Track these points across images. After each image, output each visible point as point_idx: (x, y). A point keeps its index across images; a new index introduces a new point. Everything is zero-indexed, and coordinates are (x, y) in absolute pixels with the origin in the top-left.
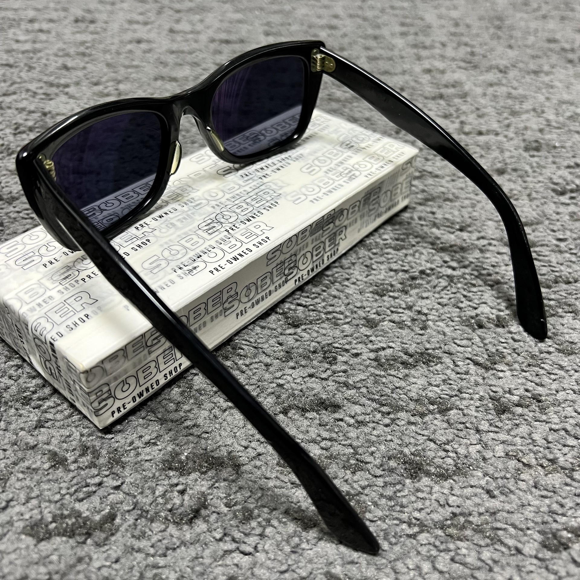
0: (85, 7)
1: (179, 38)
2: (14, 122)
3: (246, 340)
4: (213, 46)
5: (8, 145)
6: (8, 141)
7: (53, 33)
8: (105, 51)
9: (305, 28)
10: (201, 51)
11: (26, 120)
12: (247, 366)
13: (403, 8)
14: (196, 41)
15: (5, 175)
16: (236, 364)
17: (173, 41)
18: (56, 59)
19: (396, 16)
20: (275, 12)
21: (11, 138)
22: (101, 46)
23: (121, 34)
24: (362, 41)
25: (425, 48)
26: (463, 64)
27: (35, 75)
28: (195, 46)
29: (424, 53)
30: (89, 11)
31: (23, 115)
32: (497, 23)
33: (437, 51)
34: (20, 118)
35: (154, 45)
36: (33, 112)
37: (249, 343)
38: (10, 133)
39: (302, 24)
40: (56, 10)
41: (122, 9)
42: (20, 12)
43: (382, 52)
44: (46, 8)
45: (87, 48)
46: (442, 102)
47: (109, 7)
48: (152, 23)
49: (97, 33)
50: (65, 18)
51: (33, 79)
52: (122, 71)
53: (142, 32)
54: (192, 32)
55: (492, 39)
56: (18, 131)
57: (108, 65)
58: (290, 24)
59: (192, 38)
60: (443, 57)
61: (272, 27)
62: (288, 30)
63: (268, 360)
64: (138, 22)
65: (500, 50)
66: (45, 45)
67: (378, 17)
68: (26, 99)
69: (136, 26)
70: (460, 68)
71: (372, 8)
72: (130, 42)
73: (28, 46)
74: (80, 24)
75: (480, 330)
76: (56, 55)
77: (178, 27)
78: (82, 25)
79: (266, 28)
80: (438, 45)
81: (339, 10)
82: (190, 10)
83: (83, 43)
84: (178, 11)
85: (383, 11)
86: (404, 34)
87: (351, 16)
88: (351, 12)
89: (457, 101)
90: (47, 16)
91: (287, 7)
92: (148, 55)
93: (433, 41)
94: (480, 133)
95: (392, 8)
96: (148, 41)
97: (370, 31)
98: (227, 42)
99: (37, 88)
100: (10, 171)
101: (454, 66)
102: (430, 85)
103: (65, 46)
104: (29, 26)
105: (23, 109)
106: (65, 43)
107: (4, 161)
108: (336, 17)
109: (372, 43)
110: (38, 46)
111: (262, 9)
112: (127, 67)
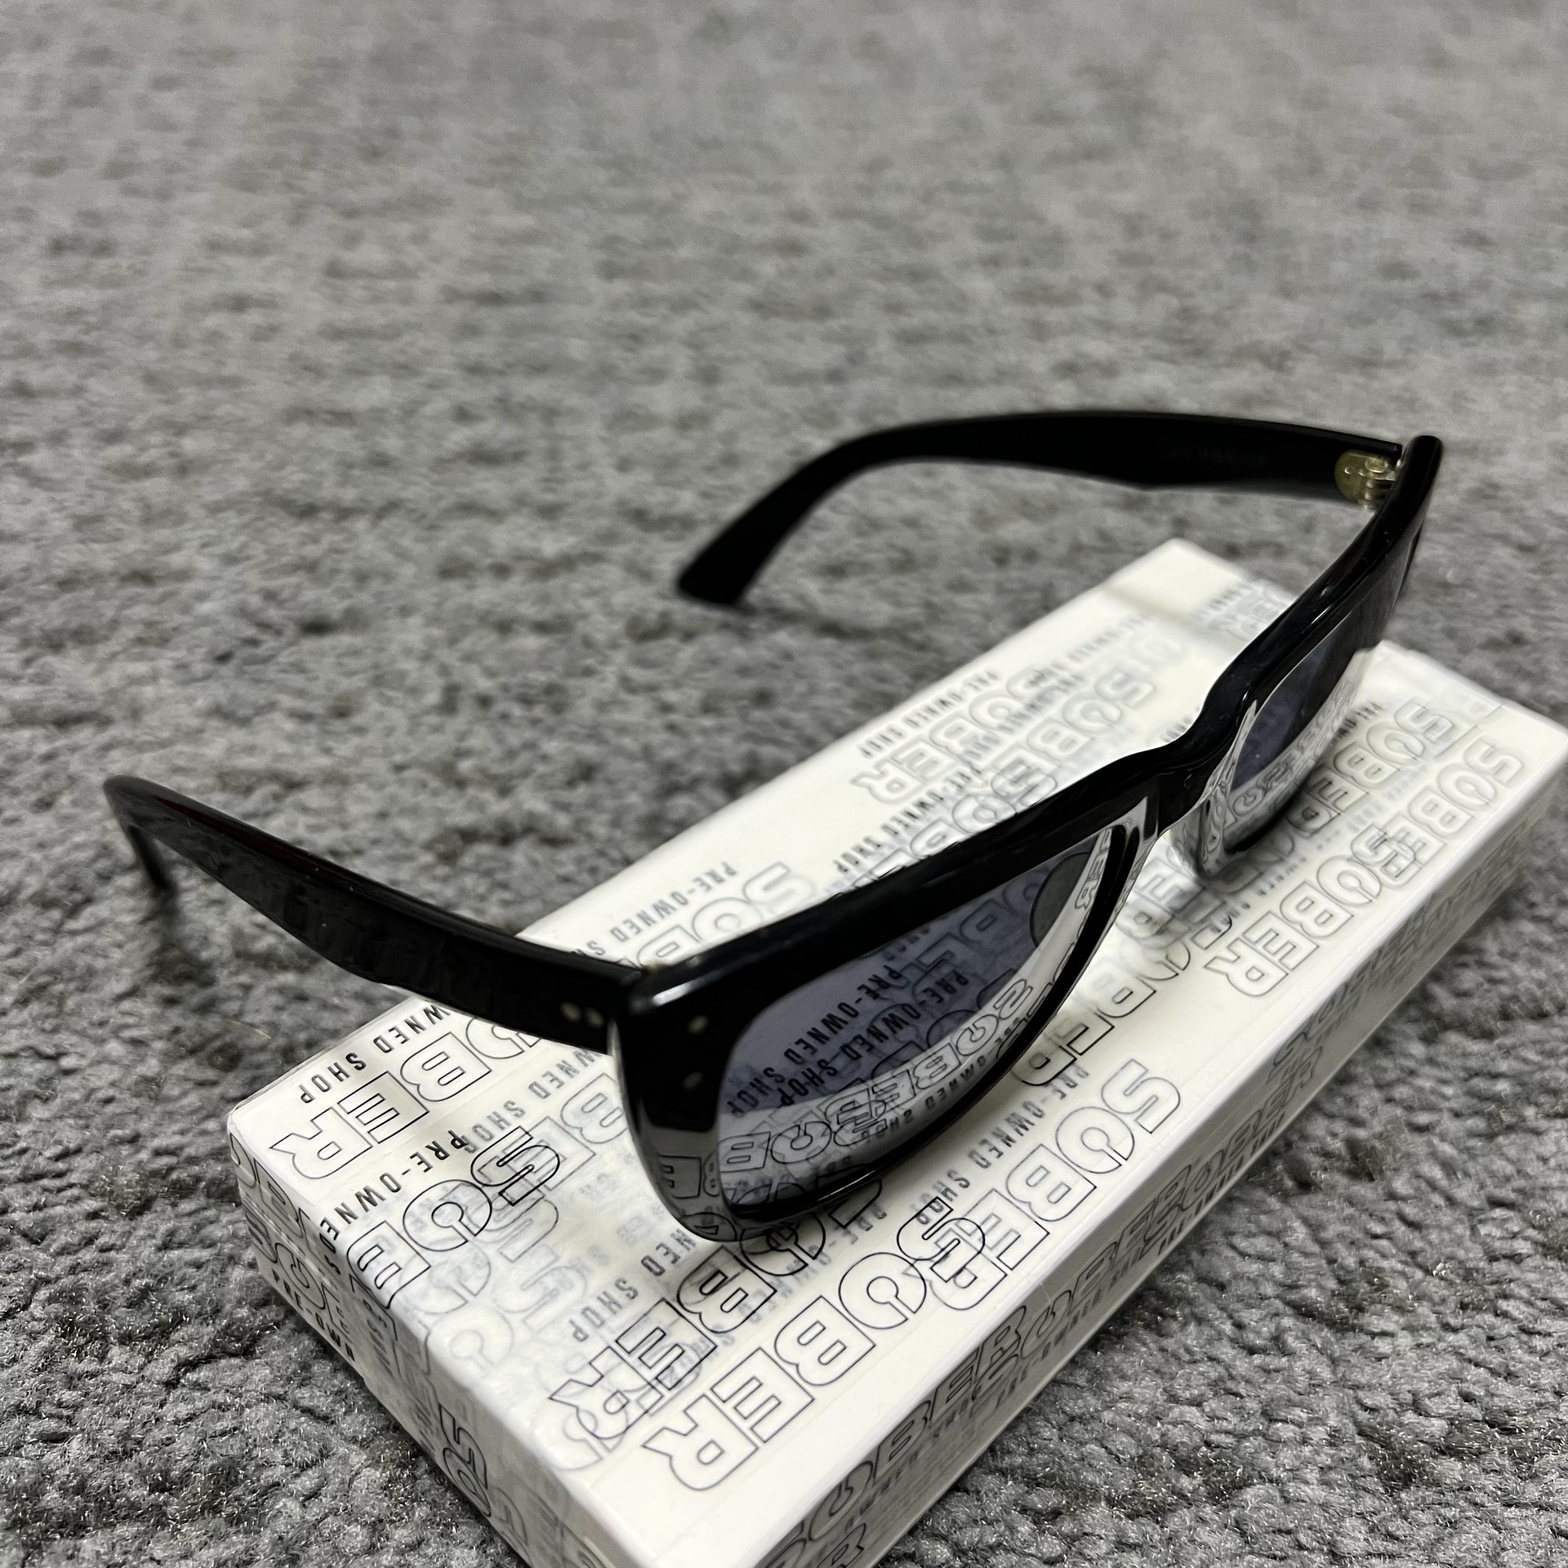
0: (83, 207)
1: (356, 290)
4: (456, 312)
8: (143, 337)
9: (713, 252)
10: (419, 328)
13: (983, 189)
14: (406, 300)
17: (339, 300)
19: (966, 211)
20: (628, 209)
22: (128, 323)
23: (187, 285)
24: (881, 287)
25: (1053, 300)
26: (1162, 347)
28: (401, 313)
29: (1054, 315)
30: (91, 217)
32: (1244, 225)
33: (1087, 310)
35: (285, 316)
39: (706, 242)
41: (189, 211)
43: (934, 317)
45: (89, 329)
47: (150, 206)
48: (277, 248)
49: (117, 283)
50: (24, 239)
52: (191, 397)
53: (247, 277)
54: (392, 273)
55: (1233, 270)
57: (151, 379)
58: (669, 243)
59: (393, 292)
60: (1106, 327)
61: (619, 253)
62: (664, 259)
64: (235, 248)
65: (1259, 301)
67: (915, 215)
69: (230, 260)
70: (1158, 357)
71: (898, 189)
72: (216, 305)
74: (65, 259)
75: (1305, 1197)
77: (352, 259)
78: (73, 261)
79: (605, 255)
80: (1088, 291)
81: (806, 197)
82: (385, 209)
83: (74, 314)
84: (352, 213)
85: (928, 197)
86: (992, 263)
87: (841, 214)
88: (841, 201)
91: (661, 192)
92: (265, 347)
93: (1073, 280)
95: (955, 187)
96: (267, 303)
97: (899, 257)
98: (494, 299)
101: (1140, 353)
103: (21, 326)
106: (21, 317)
109: (905, 291)
111: (591, 200)
112: (205, 383)
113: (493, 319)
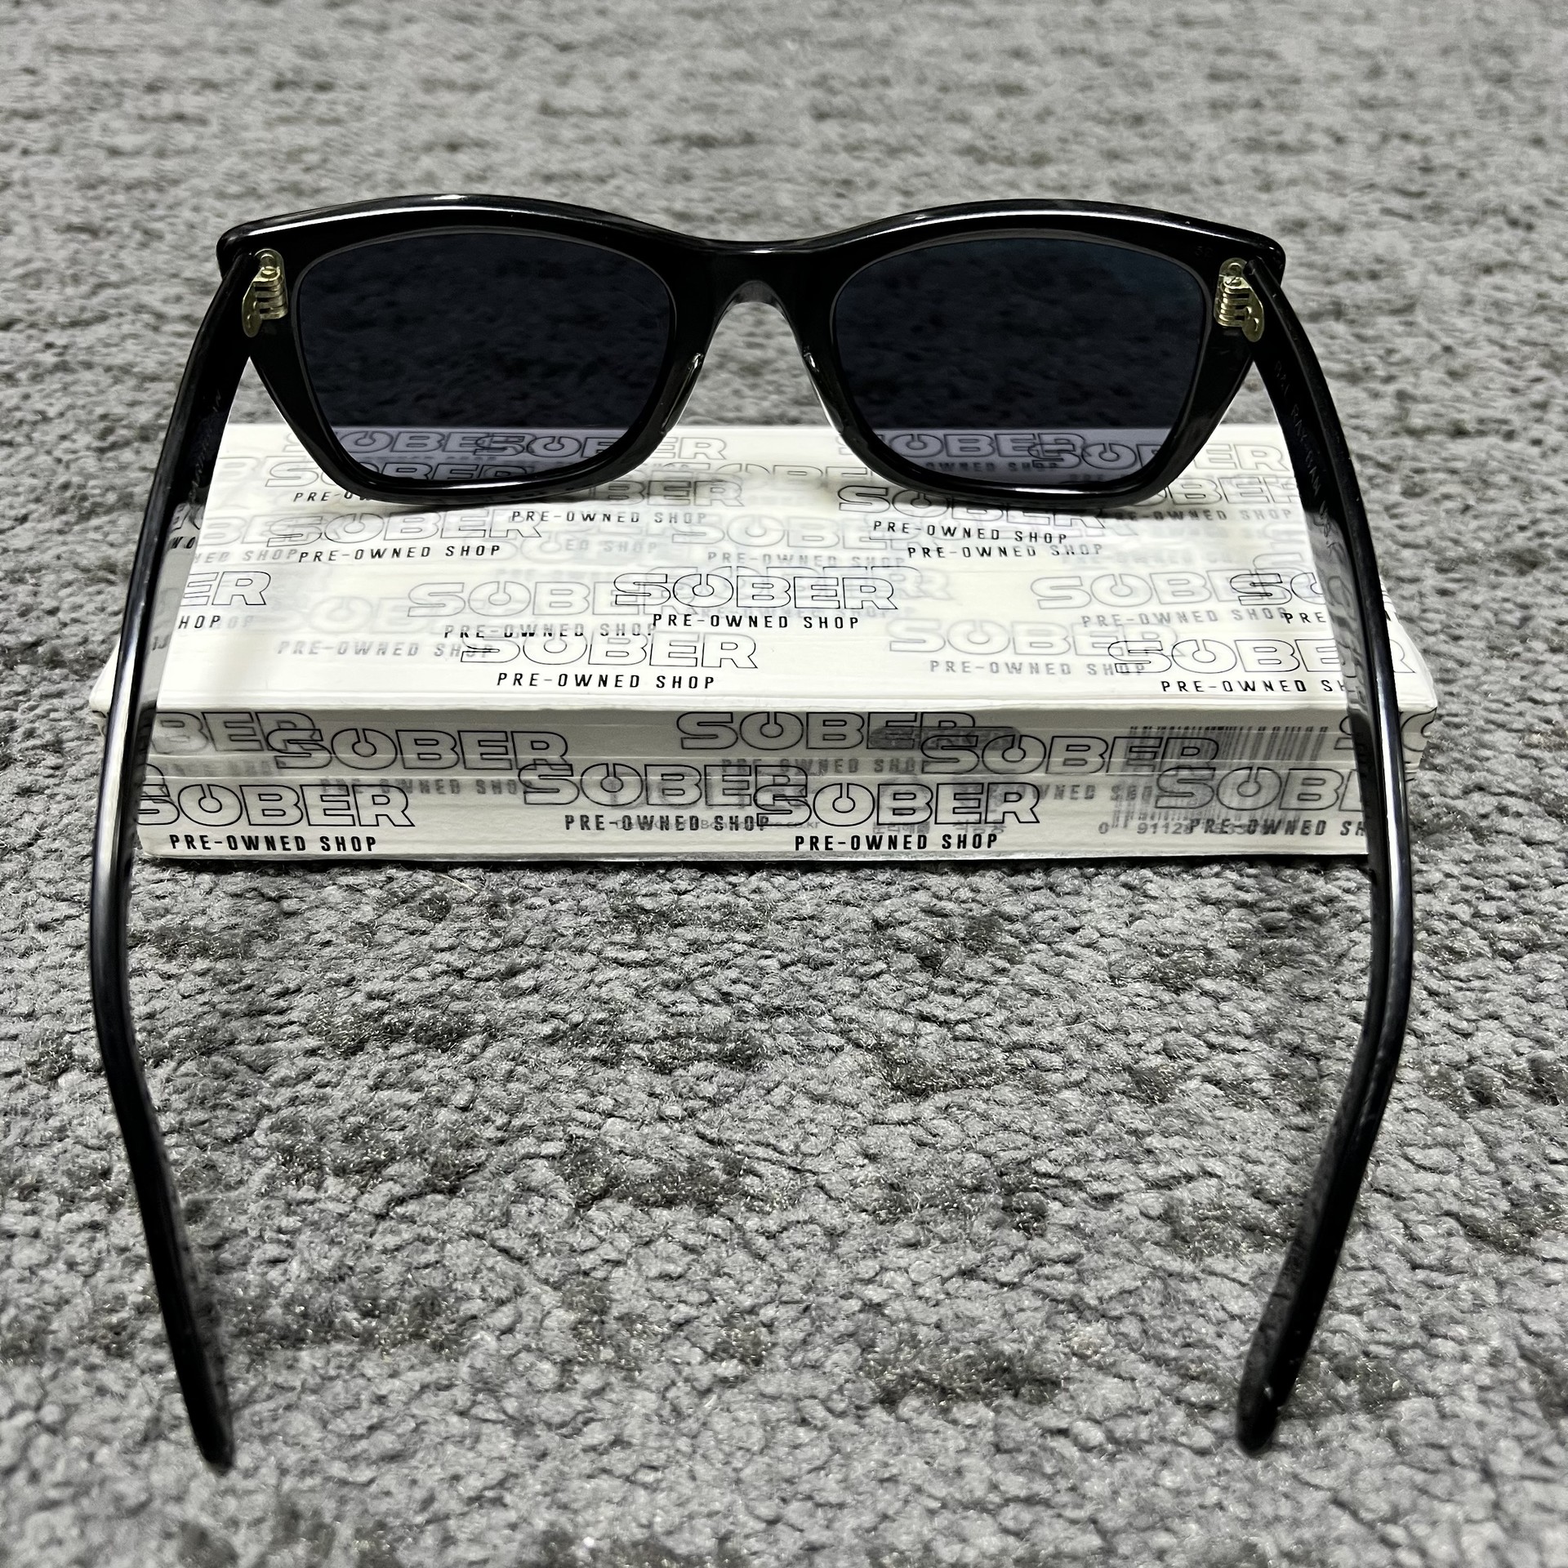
0: (304, 40)
1: (567, 133)
2: (100, 411)
4: (665, 155)
5: (81, 487)
6: (81, 472)
7: (214, 127)
9: (929, 91)
10: (629, 171)
11: (133, 404)
13: (1216, 22)
14: (617, 142)
15: (69, 584)
17: (552, 140)
18: (218, 205)
19: (1194, 46)
20: (843, 45)
21: (90, 463)
22: (348, 162)
23: (404, 122)
24: (1100, 130)
25: (1282, 148)
26: (1398, 203)
27: (160, 260)
28: (616, 156)
29: (1282, 168)
30: (314, 53)
31: (125, 390)
32: (1497, 63)
33: (1320, 160)
34: (115, 399)
36: (154, 378)
38: (88, 448)
39: (922, 80)
40: (223, 51)
41: (406, 44)
42: (122, 60)
43: (1157, 166)
44: (194, 45)
45: (308, 170)
46: (1340, 328)
47: (369, 39)
48: (489, 86)
49: (337, 121)
50: (249, 73)
51: (156, 270)
53: (462, 115)
54: (605, 113)
55: (1483, 115)
56: (111, 439)
58: (885, 82)
59: (606, 132)
60: (1338, 178)
61: (832, 91)
62: (880, 99)
64: (451, 86)
65: (1508, 152)
66: (192, 162)
67: (1143, 53)
68: (135, 336)
69: (445, 98)
70: (1388, 212)
71: (1124, 23)
72: (429, 148)
73: (141, 169)
74: (287, 94)
75: (1484, 1113)
76: (221, 195)
77: (565, 97)
78: (297, 97)
79: (818, 94)
80: (1323, 140)
81: (1029, 36)
82: (599, 43)
83: (294, 155)
84: (565, 48)
85: (1154, 32)
86: (1217, 107)
87: (1063, 51)
88: (1064, 37)
89: (1385, 323)
90: (194, 72)
91: (878, 28)
93: (1309, 127)
94: (1459, 432)
95: (1185, 22)
96: (480, 144)
97: (1122, 100)
98: (706, 142)
99: (165, 301)
100: (86, 570)
101: (1374, 210)
102: (1303, 271)
103: (245, 166)
104: (146, 104)
105: (126, 370)
106: (246, 155)
107: (70, 538)
108: (1018, 54)
109: (1128, 139)
110: (170, 165)
111: (802, 35)
113: (701, 163)
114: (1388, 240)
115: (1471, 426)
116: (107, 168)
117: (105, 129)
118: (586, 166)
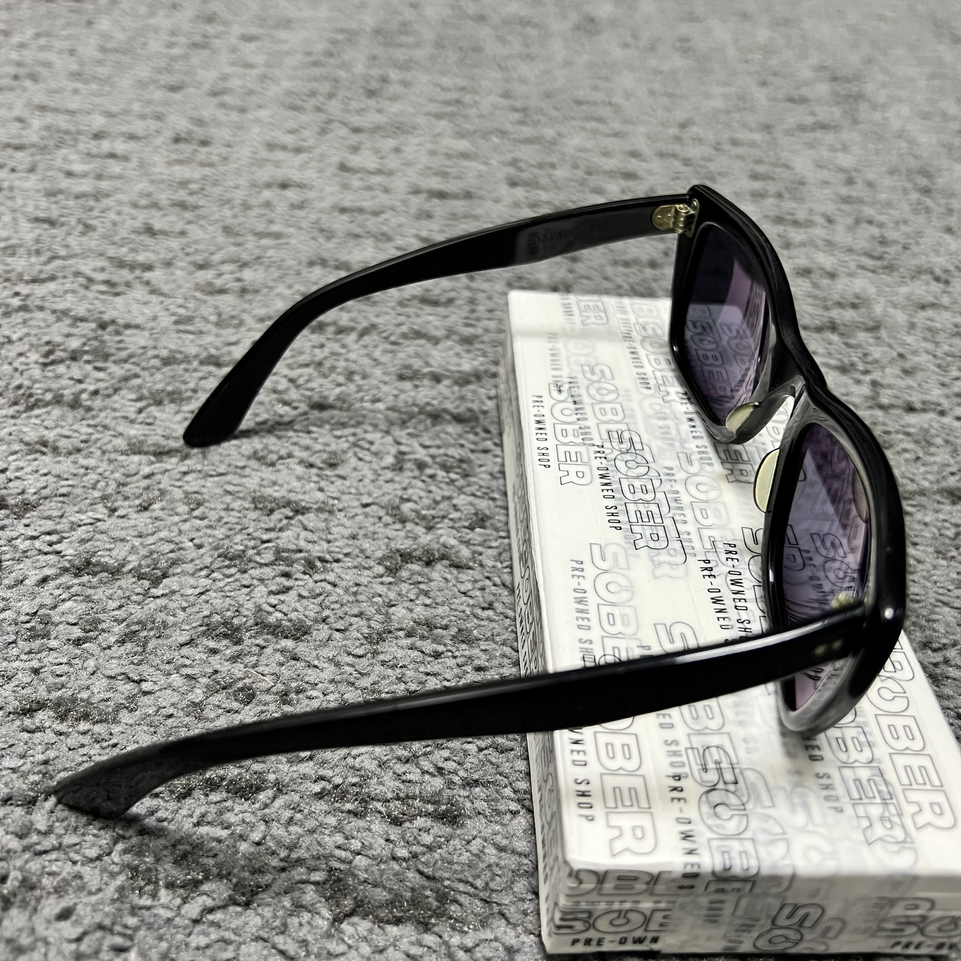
0: (195, 114)
1: (356, 183)
2: (46, 338)
3: (467, 882)
4: (416, 201)
5: (29, 388)
6: (30, 379)
7: (134, 163)
8: (225, 202)
9: (580, 173)
10: (393, 209)
11: (68, 336)
12: (467, 950)
13: (753, 144)
14: (386, 190)
15: (16, 453)
16: (446, 943)
17: (345, 187)
18: (133, 211)
19: (741, 158)
20: (527, 141)
21: (36, 372)
22: (218, 190)
23: (254, 169)
25: (796, 223)
26: (869, 262)
27: (93, 244)
28: (384, 199)
30: (200, 122)
31: (64, 326)
32: (923, 181)
33: (819, 232)
34: (56, 332)
35: (311, 195)
36: (83, 320)
37: (472, 890)
38: (36, 363)
39: (575, 167)
40: (143, 117)
41: (258, 121)
42: (79, 118)
44: (126, 112)
45: (192, 193)
46: (835, 338)
47: (235, 116)
48: (308, 150)
49: (211, 165)
50: (158, 132)
51: (90, 250)
52: (251, 242)
53: (290, 167)
54: (379, 172)
55: (916, 212)
56: (52, 357)
57: (227, 230)
58: (553, 166)
59: (380, 185)
60: (830, 244)
61: (520, 170)
62: (550, 176)
63: (510, 938)
64: (284, 148)
65: (932, 236)
66: (118, 184)
67: (710, 160)
68: (74, 292)
69: (280, 155)
70: (863, 267)
71: (699, 140)
72: (268, 185)
73: (86, 186)
74: (182, 146)
76: (135, 205)
77: (355, 161)
78: (187, 148)
79: (511, 170)
80: (820, 220)
81: (640, 143)
82: (377, 129)
83: (184, 184)
84: (356, 130)
85: (717, 147)
87: (662, 155)
88: (662, 146)
89: (862, 336)
90: (124, 128)
91: (549, 133)
92: (298, 213)
93: (811, 211)
95: (735, 143)
96: (301, 186)
98: (442, 195)
99: (94, 270)
100: (27, 444)
101: (853, 266)
102: (810, 300)
103: (152, 188)
104: (93, 146)
105: (65, 313)
106: (152, 182)
107: (19, 421)
108: (635, 154)
110: (104, 185)
111: (503, 133)
112: (260, 235)
113: (438, 207)
114: (861, 284)
115: (918, 405)
116: (65, 183)
117: (65, 159)
118: (366, 204)
